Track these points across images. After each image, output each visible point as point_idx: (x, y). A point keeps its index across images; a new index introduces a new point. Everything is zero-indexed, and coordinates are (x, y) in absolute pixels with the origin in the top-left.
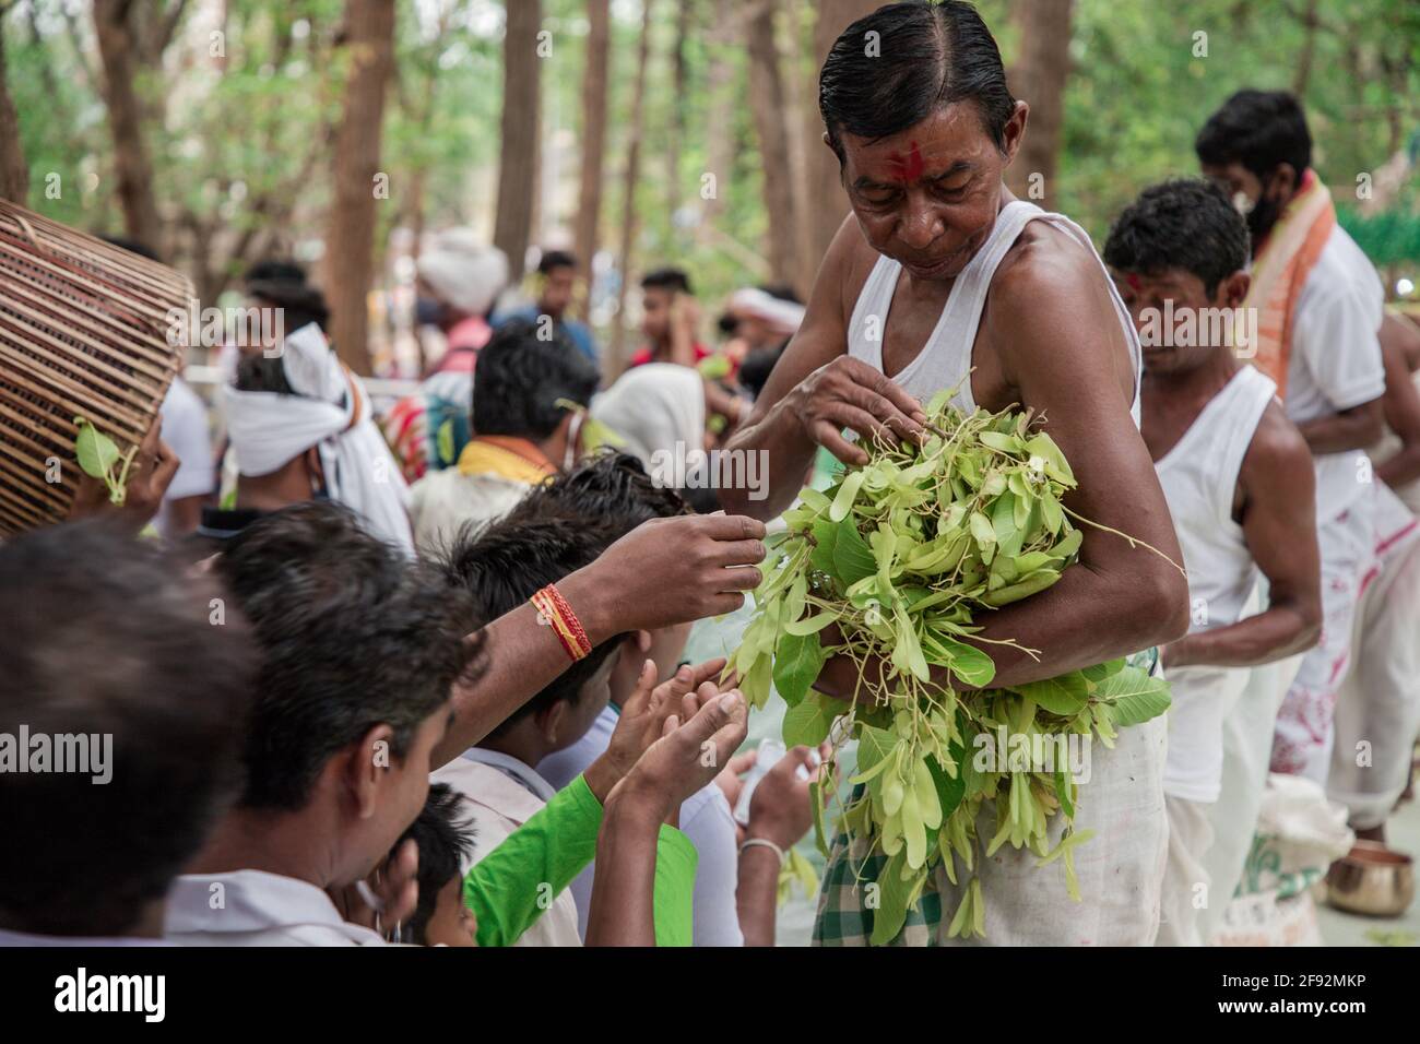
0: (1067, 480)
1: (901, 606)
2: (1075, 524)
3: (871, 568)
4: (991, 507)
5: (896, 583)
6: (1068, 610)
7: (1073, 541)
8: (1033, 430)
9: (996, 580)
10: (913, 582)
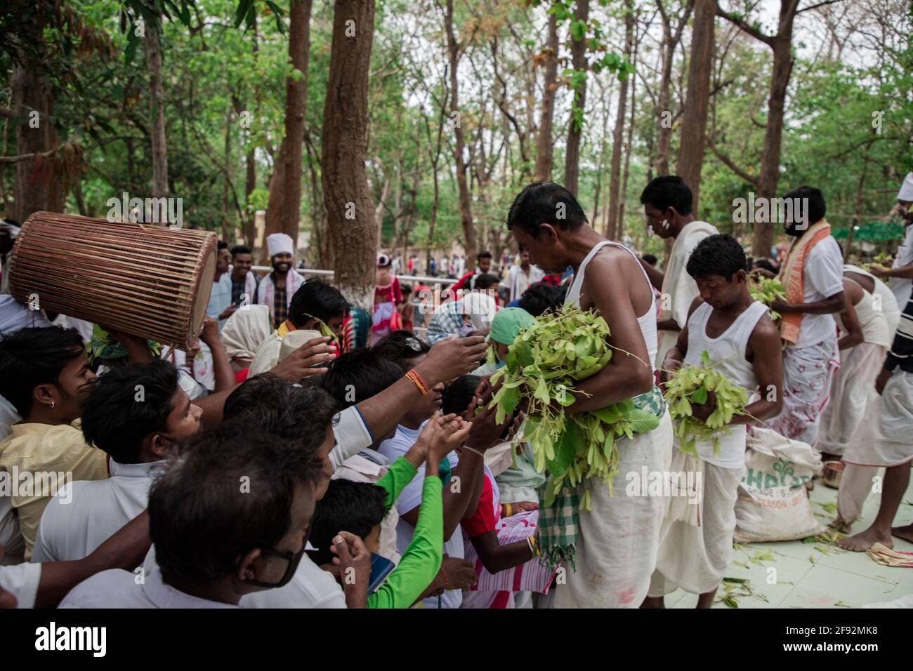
0: (608, 331)
1: (541, 376)
2: (609, 348)
3: (532, 361)
4: (576, 340)
5: (540, 367)
6: (604, 381)
7: (609, 354)
8: (598, 316)
9: (578, 368)
10: (547, 368)
